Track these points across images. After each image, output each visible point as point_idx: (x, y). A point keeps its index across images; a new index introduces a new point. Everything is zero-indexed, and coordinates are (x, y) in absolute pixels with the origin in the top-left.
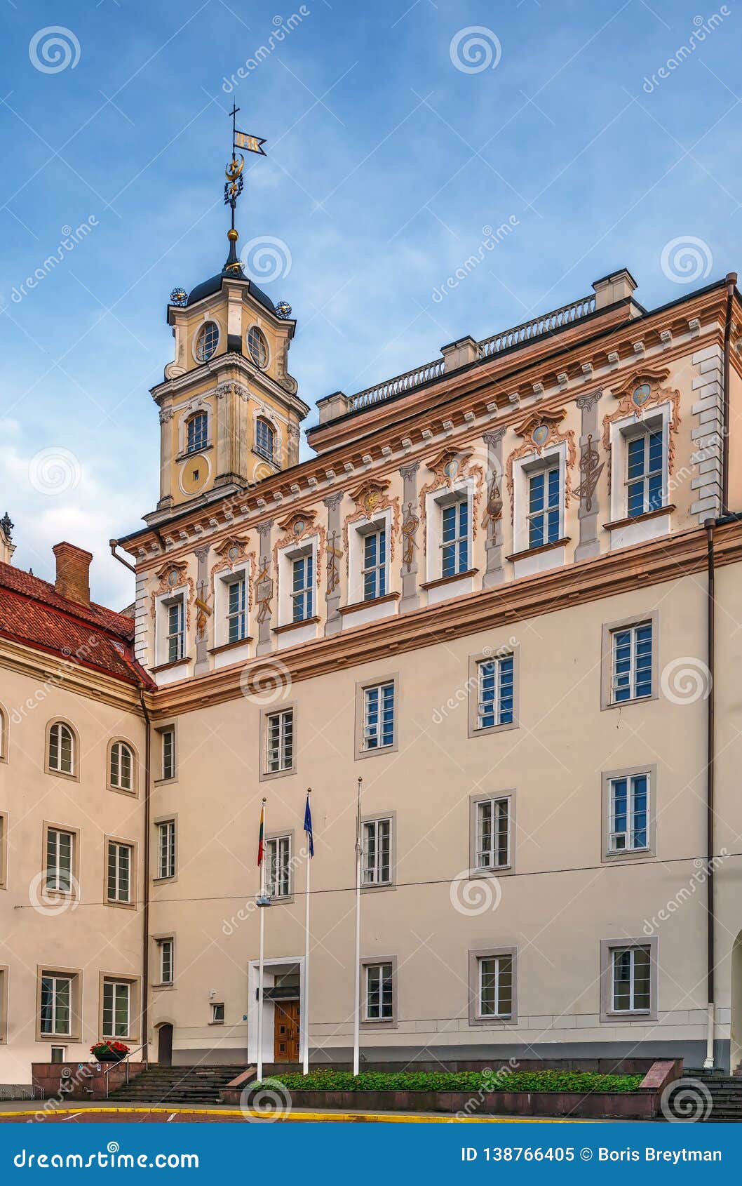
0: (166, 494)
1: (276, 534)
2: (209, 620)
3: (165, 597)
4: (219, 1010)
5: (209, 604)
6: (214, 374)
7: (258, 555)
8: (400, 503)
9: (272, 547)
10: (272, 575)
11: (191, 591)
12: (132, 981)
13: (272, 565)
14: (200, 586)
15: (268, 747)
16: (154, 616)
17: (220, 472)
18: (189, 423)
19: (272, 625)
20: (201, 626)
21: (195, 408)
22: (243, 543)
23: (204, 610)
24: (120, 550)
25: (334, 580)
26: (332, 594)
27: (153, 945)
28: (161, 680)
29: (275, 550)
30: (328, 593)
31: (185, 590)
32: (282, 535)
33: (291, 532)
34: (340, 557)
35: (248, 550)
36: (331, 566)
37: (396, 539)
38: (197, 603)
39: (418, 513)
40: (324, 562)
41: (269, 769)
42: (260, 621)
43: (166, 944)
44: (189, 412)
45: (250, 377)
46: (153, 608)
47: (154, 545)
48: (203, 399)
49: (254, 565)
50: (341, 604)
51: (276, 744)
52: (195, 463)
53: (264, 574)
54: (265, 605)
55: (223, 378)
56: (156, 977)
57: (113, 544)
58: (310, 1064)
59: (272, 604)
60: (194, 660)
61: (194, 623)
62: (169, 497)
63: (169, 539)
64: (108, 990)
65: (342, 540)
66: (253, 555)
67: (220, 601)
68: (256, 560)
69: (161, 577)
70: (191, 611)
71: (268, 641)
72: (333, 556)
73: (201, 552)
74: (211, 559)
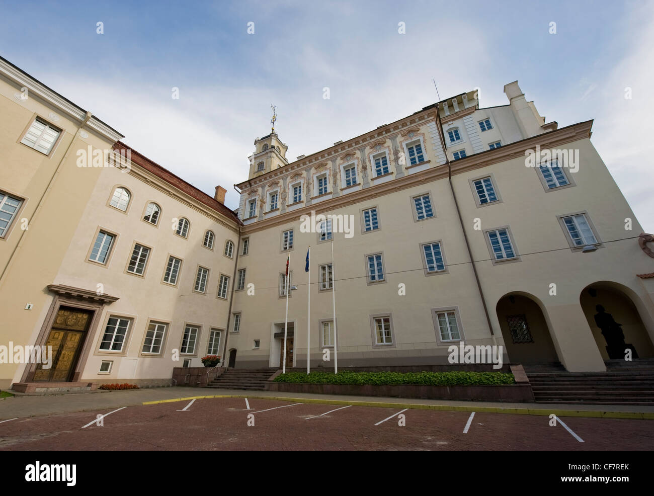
1: (289, 179)
2: (264, 205)
3: (249, 200)
4: (257, 342)
5: (265, 201)
6: (267, 153)
8: (331, 168)
10: (287, 191)
11: (259, 197)
12: (222, 330)
13: (287, 188)
14: (262, 196)
15: (283, 243)
16: (245, 205)
18: (258, 165)
19: (287, 205)
20: (261, 207)
21: (261, 161)
22: (277, 183)
23: (263, 202)
24: (236, 187)
25: (309, 191)
26: (308, 195)
27: (232, 315)
28: (245, 223)
29: (288, 184)
31: (257, 197)
32: (291, 180)
33: (294, 179)
34: (311, 184)
35: (279, 185)
36: (307, 187)
37: (330, 178)
38: (261, 201)
39: (338, 171)
40: (305, 185)
41: (283, 249)
42: (282, 204)
43: (237, 316)
44: (259, 163)
45: (277, 155)
46: (245, 203)
47: (248, 186)
48: (264, 159)
49: (281, 189)
50: (311, 197)
51: (286, 241)
52: (259, 174)
53: (284, 191)
54: (284, 199)
55: (269, 154)
56: (232, 329)
57: (235, 186)
59: (286, 199)
60: (258, 217)
61: (259, 206)
63: (253, 184)
64: (212, 334)
65: (311, 180)
66: (281, 186)
67: (268, 200)
68: (282, 187)
69: (249, 194)
70: (258, 203)
71: (285, 209)
72: (308, 184)
73: (263, 187)
74: (267, 188)
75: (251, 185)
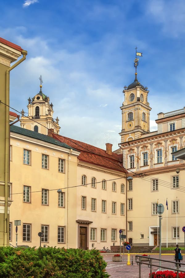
0: (123, 129)
1: (154, 146)
2: (140, 161)
3: (130, 155)
4: (142, 236)
5: (140, 157)
6: (135, 105)
8: (180, 143)
9: (153, 148)
10: (153, 153)
11: (136, 154)
12: (124, 230)
13: (153, 151)
14: (138, 154)
15: (152, 186)
16: (127, 158)
17: (136, 126)
18: (129, 114)
19: (153, 163)
20: (138, 161)
21: (130, 112)
22: (147, 147)
23: (138, 159)
25: (166, 156)
26: (166, 158)
27: (128, 222)
28: (129, 172)
29: (154, 149)
30: (165, 158)
31: (134, 154)
32: (155, 146)
33: (157, 146)
34: (167, 151)
35: (148, 148)
36: (165, 153)
38: (137, 157)
40: (164, 152)
41: (153, 190)
42: (151, 162)
43: (131, 223)
44: (129, 112)
46: (127, 157)
47: (128, 145)
48: (132, 110)
49: (149, 151)
50: (168, 161)
51: (154, 185)
52: (130, 123)
53: (151, 153)
54: (152, 159)
56: (128, 229)
57: (119, 144)
58: (168, 246)
59: (153, 159)
60: (136, 168)
61: (136, 161)
62: (124, 129)
63: (131, 144)
65: (168, 148)
66: (149, 149)
67: (142, 157)
68: (150, 150)
69: (129, 151)
70: (136, 159)
71: (152, 166)
72: (166, 151)
73: (138, 147)
74: (140, 149)
75: (129, 145)
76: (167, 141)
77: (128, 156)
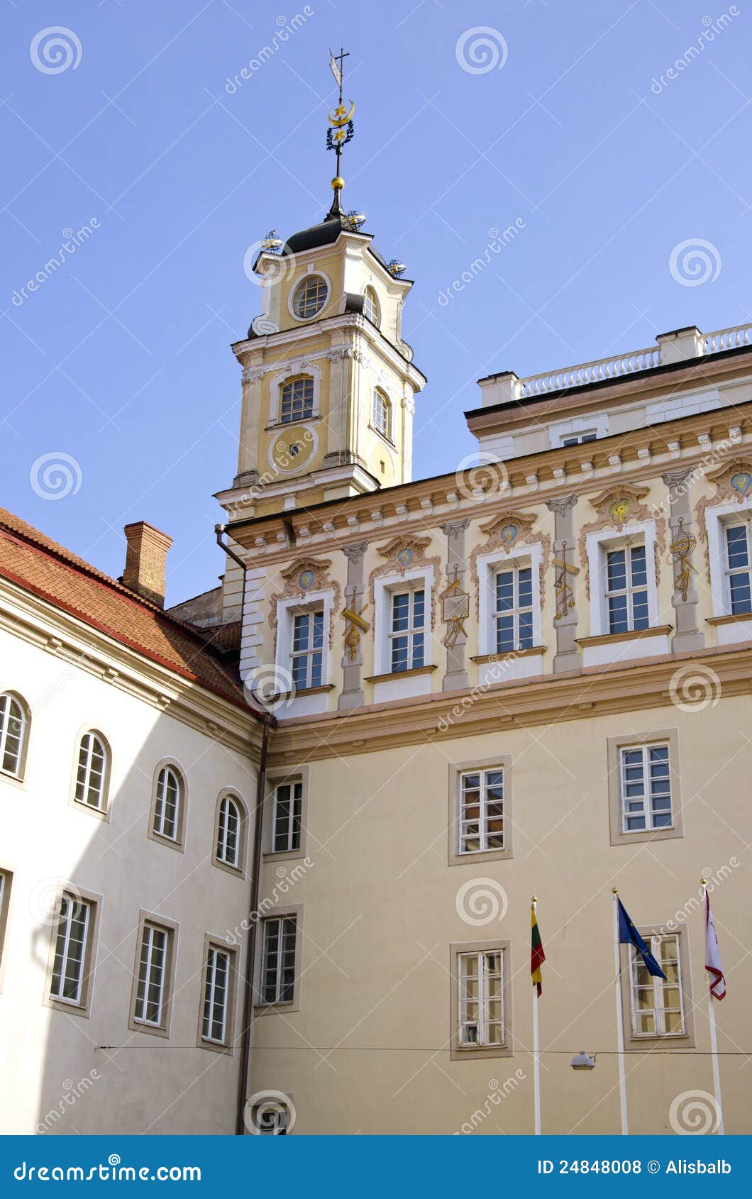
0: (248, 468)
1: (472, 538)
2: (364, 638)
3: (293, 602)
5: (366, 617)
6: (325, 335)
7: (444, 562)
8: (666, 515)
9: (468, 552)
10: (468, 586)
11: (336, 599)
13: (467, 576)
14: (350, 592)
15: (460, 818)
16: (273, 626)
17: (331, 450)
18: (285, 388)
19: (469, 652)
20: (351, 644)
21: (296, 370)
22: (420, 546)
23: (356, 624)
24: (225, 537)
25: (566, 603)
26: (563, 620)
29: (473, 557)
30: (557, 618)
31: (327, 596)
32: (484, 540)
33: (497, 537)
34: (577, 571)
35: (429, 552)
36: (560, 583)
37: (662, 559)
38: (346, 615)
39: (694, 530)
40: (550, 577)
41: (461, 849)
42: (449, 644)
44: (287, 375)
46: (273, 614)
47: (281, 535)
48: (308, 360)
49: (437, 574)
50: (580, 634)
51: (472, 813)
53: (455, 587)
54: (456, 626)
55: (338, 342)
57: (219, 531)
59: (467, 624)
60: (340, 688)
61: (339, 640)
62: (253, 472)
63: (304, 531)
65: (576, 553)
66: (436, 561)
67: (379, 614)
68: (442, 567)
69: (287, 576)
70: (335, 626)
71: (461, 672)
72: (565, 574)
73: (354, 551)
74: (371, 559)
75: (292, 534)
76: (572, 501)
77: (282, 607)
